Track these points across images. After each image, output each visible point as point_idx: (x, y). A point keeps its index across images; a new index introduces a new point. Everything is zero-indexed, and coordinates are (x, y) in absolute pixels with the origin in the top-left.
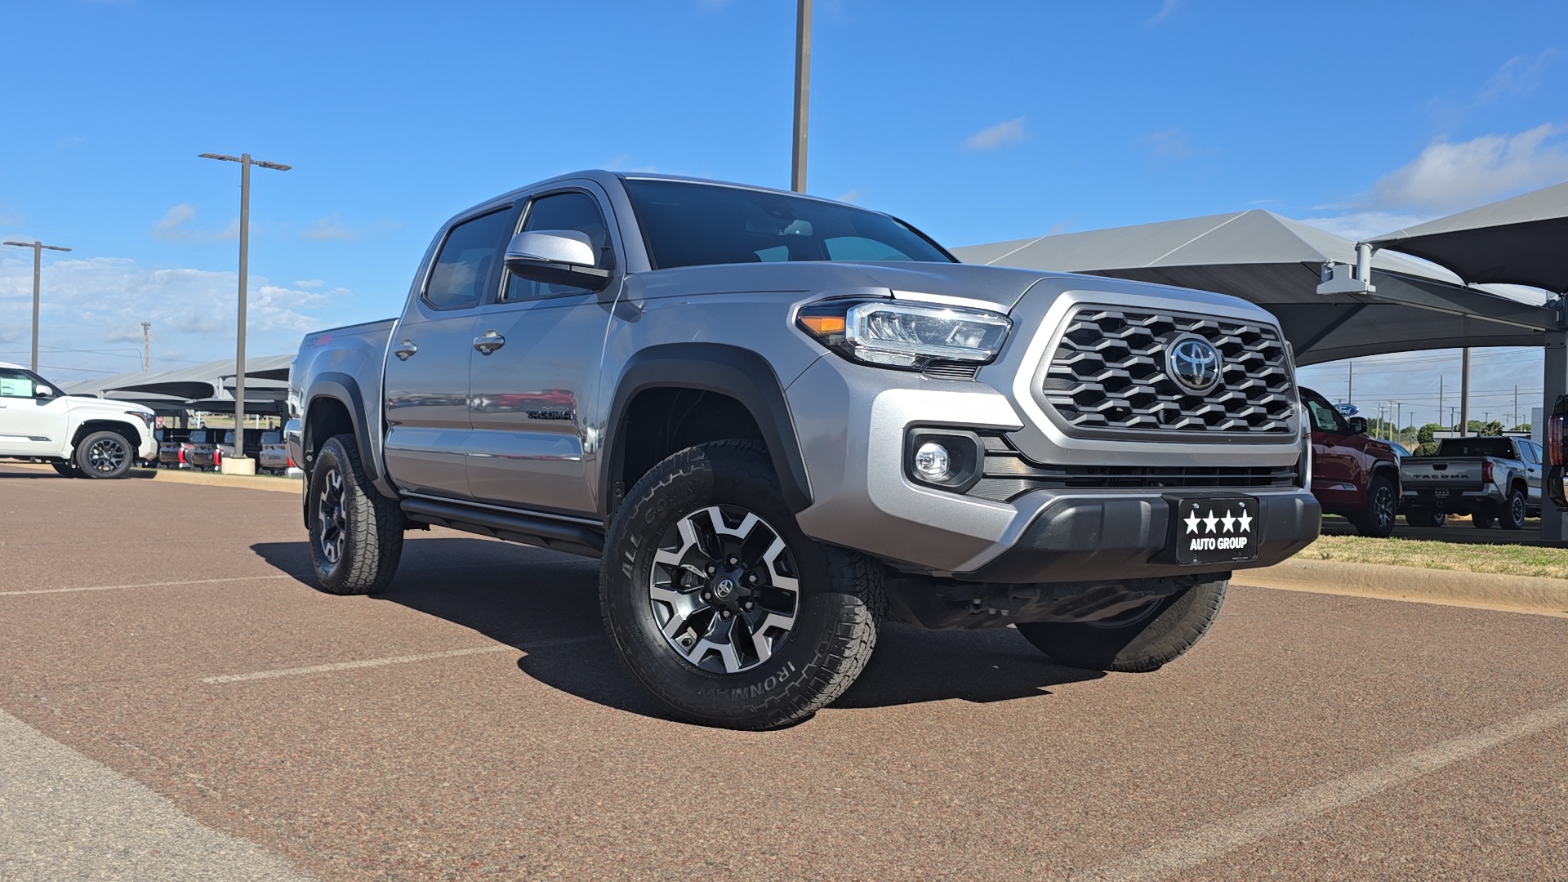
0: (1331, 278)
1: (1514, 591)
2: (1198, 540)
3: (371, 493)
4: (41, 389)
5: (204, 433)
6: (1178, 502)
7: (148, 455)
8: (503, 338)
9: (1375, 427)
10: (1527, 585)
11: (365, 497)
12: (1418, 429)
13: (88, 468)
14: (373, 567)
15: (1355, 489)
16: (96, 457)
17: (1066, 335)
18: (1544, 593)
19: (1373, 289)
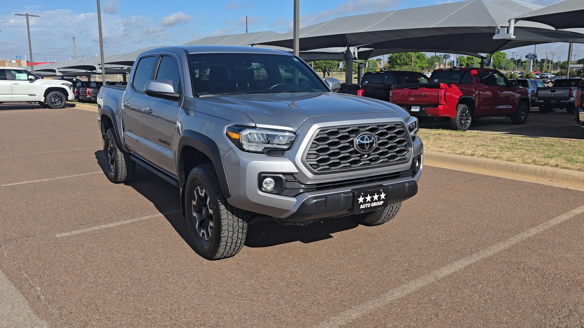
0: (499, 33)
1: (534, 172)
2: (363, 205)
3: (121, 150)
4: (30, 77)
5: (95, 83)
6: (355, 193)
7: (71, 99)
8: (151, 110)
9: (544, 63)
10: (539, 170)
11: (120, 151)
12: (562, 62)
13: (50, 105)
14: (125, 175)
15: (511, 107)
16: (53, 101)
17: (315, 140)
18: (544, 173)
19: (514, 37)
